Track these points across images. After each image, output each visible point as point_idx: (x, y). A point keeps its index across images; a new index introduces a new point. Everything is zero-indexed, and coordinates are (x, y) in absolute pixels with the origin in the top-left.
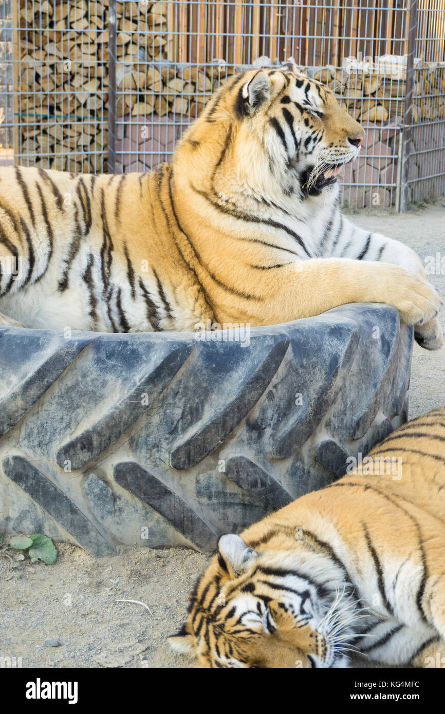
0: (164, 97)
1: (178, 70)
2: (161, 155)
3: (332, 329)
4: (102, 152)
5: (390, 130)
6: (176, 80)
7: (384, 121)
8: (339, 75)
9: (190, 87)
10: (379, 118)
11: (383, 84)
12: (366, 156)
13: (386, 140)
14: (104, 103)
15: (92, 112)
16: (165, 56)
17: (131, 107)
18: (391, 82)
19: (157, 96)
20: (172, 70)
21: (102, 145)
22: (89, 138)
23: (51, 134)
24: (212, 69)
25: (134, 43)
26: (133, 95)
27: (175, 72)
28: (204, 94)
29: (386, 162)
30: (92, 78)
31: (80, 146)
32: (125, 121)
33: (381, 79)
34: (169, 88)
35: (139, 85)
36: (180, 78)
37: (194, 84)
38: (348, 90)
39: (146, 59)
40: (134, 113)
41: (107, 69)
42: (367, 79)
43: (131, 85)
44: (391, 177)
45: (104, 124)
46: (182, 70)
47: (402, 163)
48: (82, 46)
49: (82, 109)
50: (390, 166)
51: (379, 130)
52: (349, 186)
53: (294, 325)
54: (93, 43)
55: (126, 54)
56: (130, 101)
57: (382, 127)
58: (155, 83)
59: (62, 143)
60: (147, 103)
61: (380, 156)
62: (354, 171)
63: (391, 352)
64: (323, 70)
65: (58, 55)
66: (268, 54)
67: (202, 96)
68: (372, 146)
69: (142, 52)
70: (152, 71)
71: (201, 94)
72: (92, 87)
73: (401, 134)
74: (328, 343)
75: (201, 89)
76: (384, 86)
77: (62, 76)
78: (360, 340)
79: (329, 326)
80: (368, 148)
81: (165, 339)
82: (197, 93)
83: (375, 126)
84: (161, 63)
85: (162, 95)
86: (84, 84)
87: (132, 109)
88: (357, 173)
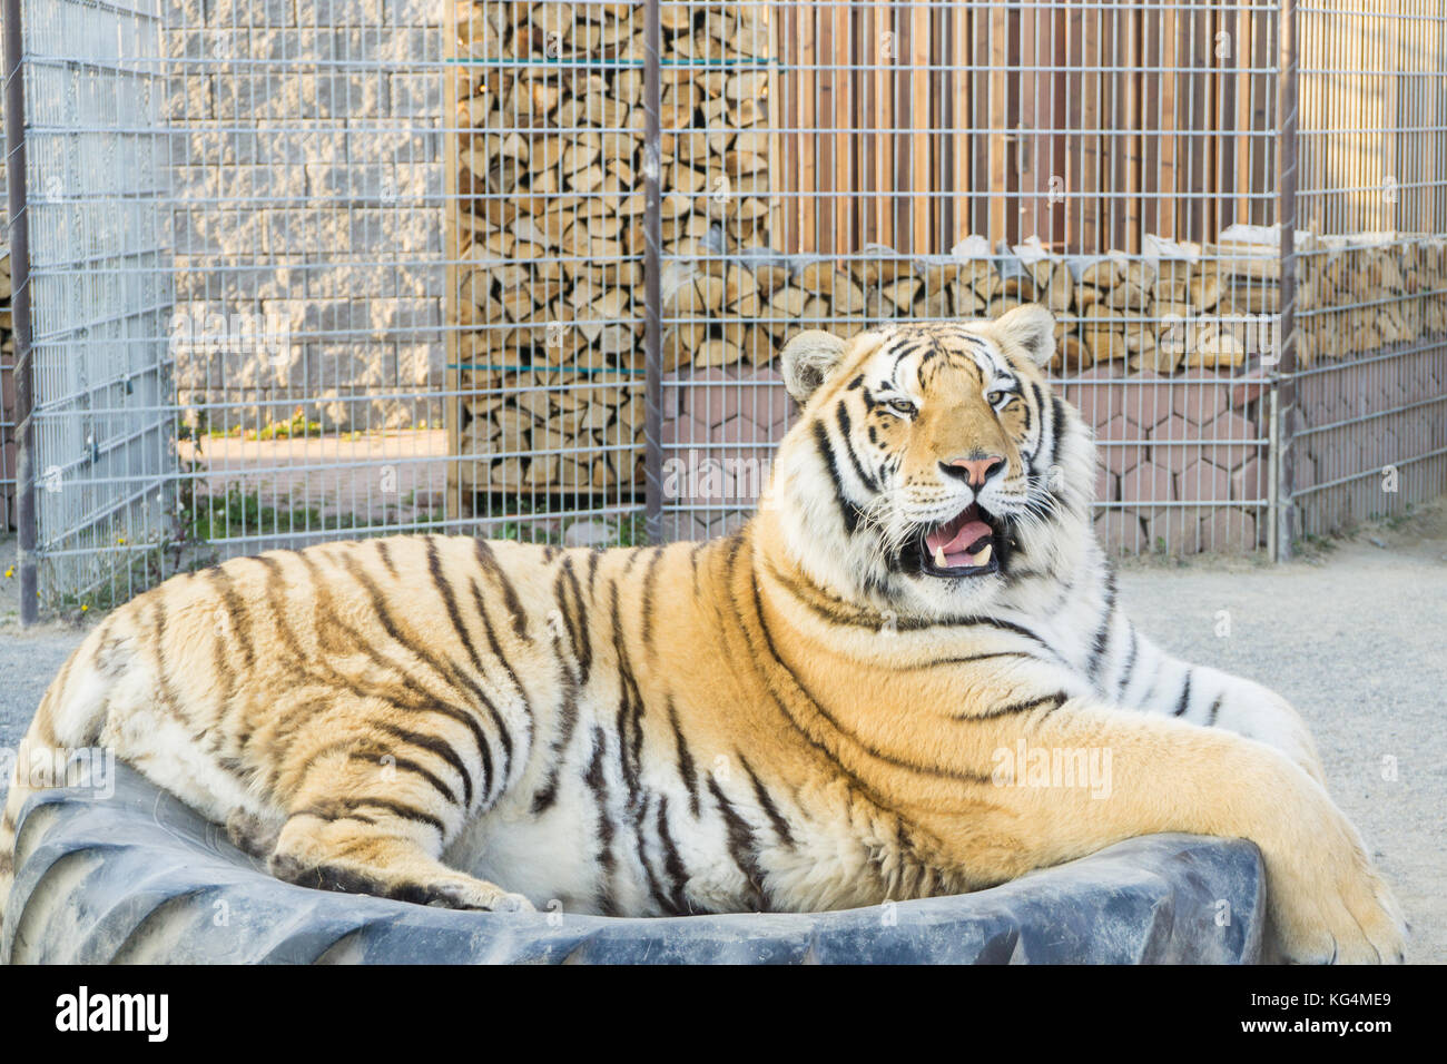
0: (763, 327)
1: (792, 270)
2: (758, 449)
3: (1112, 899)
4: (633, 446)
5: (1251, 385)
6: (787, 292)
7: (1236, 368)
8: (1136, 272)
9: (819, 305)
10: (1225, 361)
11: (1230, 288)
12: (1200, 442)
13: (1242, 407)
14: (638, 340)
15: (611, 358)
16: (766, 243)
17: (693, 350)
18: (1249, 283)
19: (748, 326)
20: (780, 271)
21: (634, 426)
22: (607, 413)
23: (526, 405)
24: (864, 266)
25: (699, 213)
26: (697, 324)
27: (786, 275)
28: (849, 318)
29: (1245, 455)
30: (610, 287)
31: (586, 430)
32: (681, 379)
33: (1226, 277)
34: (775, 308)
35: (710, 303)
36: (798, 288)
37: (826, 298)
38: (1157, 304)
39: (724, 247)
40: (703, 361)
41: (642, 268)
42: (1197, 279)
43: (693, 304)
44: (1257, 486)
45: (635, 385)
46: (800, 270)
47: (1277, 454)
48: (590, 222)
49: (590, 352)
50: (1252, 462)
51: (1227, 386)
52: (1165, 508)
53: (1029, 893)
54: (612, 215)
55: (684, 236)
56: (690, 338)
57: (1233, 380)
58: (743, 298)
59: (549, 424)
60: (728, 341)
61: (1230, 441)
62: (1175, 475)
63: (1246, 945)
64: (1101, 263)
65: (540, 241)
66: (983, 231)
67: (845, 323)
68: (1212, 420)
69: (715, 234)
70: (737, 274)
71: (842, 319)
72: (611, 306)
73: (1274, 395)
74: (1103, 931)
75: (842, 309)
76: (1233, 292)
77: (547, 284)
78: (1177, 919)
79: (1106, 893)
80: (1205, 425)
81: (744, 933)
82: (834, 318)
83: (1217, 378)
84: (755, 257)
85: (759, 324)
86: (595, 300)
87: (696, 354)
88: (1182, 478)
